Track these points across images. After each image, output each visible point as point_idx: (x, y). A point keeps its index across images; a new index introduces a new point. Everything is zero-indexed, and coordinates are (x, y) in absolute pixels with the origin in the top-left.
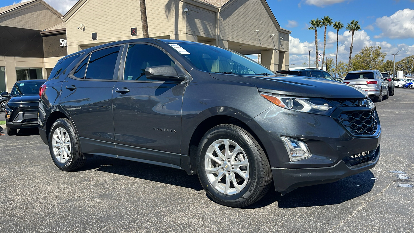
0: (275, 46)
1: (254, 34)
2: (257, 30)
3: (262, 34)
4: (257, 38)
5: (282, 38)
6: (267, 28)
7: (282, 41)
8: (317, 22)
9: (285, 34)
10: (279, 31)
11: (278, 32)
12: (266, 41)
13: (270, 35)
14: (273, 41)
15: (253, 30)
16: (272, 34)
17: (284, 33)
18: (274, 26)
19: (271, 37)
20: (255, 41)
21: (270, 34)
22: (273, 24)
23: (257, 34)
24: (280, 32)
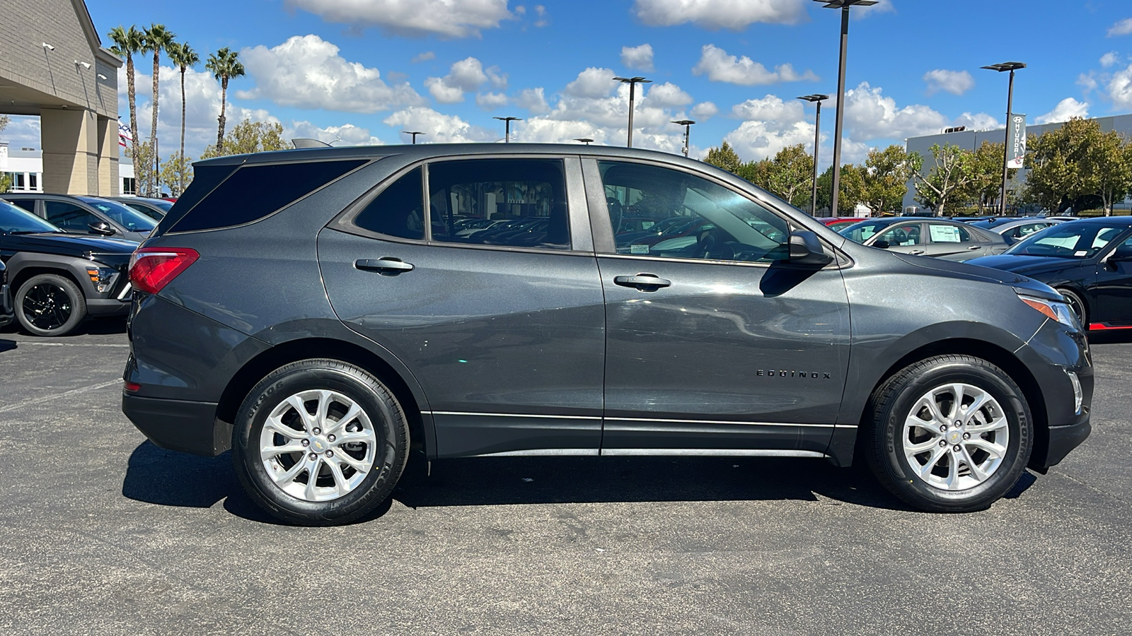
0: (89, 100)
1: (37, 56)
2: (44, 45)
3: (56, 58)
4: (45, 68)
5: (104, 78)
6: (69, 42)
7: (103, 87)
8: (133, 36)
9: (108, 66)
10: (97, 55)
11: (94, 59)
12: (68, 81)
13: (77, 65)
14: (82, 84)
15: (34, 43)
16: (82, 63)
17: (104, 64)
18: (84, 37)
19: (79, 72)
20: (41, 78)
21: (76, 62)
22: (82, 32)
23: (44, 55)
24: (98, 60)
